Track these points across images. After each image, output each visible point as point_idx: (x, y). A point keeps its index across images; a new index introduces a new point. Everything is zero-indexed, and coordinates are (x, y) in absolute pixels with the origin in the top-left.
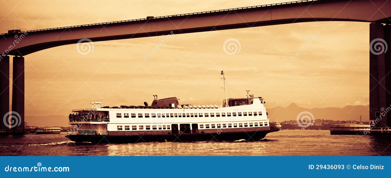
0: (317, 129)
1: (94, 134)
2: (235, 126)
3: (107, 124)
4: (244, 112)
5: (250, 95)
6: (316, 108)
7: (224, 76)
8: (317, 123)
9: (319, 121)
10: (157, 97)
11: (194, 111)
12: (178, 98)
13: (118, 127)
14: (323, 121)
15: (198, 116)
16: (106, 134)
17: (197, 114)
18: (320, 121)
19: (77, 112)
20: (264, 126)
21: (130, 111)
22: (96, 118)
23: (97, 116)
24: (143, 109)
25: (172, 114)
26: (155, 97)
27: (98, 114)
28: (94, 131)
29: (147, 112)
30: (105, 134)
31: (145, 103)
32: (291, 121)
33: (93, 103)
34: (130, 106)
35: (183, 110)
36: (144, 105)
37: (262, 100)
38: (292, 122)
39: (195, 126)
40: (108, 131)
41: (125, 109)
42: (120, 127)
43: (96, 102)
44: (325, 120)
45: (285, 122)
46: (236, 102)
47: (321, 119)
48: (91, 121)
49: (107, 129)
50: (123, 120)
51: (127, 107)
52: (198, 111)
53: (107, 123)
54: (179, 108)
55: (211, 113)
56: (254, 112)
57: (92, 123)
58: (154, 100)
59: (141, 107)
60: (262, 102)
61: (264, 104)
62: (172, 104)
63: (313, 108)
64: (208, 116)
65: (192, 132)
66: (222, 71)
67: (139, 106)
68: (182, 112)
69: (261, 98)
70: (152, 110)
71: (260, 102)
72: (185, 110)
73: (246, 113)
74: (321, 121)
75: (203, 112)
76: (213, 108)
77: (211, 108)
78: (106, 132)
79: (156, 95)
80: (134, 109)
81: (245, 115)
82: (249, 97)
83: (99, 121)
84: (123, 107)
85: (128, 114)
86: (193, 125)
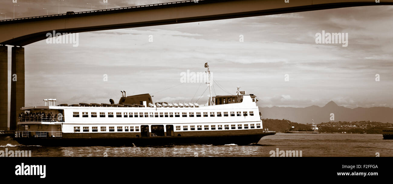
0: (362, 133)
1: (46, 136)
2: (219, 128)
3: (62, 125)
4: (231, 112)
5: (240, 92)
6: (359, 107)
7: (208, 69)
8: (361, 125)
9: (363, 123)
10: (125, 94)
11: (168, 110)
12: (151, 95)
13: (75, 128)
14: (369, 123)
15: (174, 116)
16: (61, 136)
17: (172, 113)
18: (365, 124)
19: (28, 110)
20: (256, 128)
21: (90, 110)
22: (49, 117)
23: (49, 115)
24: (107, 108)
25: (141, 113)
26: (123, 94)
27: (51, 113)
28: (46, 133)
29: (111, 111)
30: (59, 136)
31: (111, 101)
32: (329, 123)
33: (47, 100)
34: (91, 104)
35: (156, 109)
36: (110, 103)
37: (254, 97)
38: (331, 124)
39: (170, 127)
40: (62, 133)
41: (84, 107)
42: (77, 129)
43: (50, 99)
44: (371, 121)
45: (322, 123)
46: (224, 100)
47: (367, 120)
48: (43, 121)
49: (61, 130)
50: (81, 120)
51: (87, 105)
52: (174, 110)
53: (61, 123)
54: (151, 107)
55: (190, 113)
56: (244, 112)
57: (43, 123)
58: (122, 97)
59: (104, 105)
60: (254, 101)
61: (256, 102)
62: (143, 102)
63: (357, 107)
64: (186, 116)
65: (165, 135)
66: (206, 64)
67: (102, 104)
68: (154, 111)
69: (253, 95)
70: (117, 108)
71: (251, 99)
72: (158, 108)
73: (234, 112)
74: (367, 123)
75: (181, 111)
76: (192, 107)
77: (190, 106)
78: (61, 134)
79: (124, 91)
80: (96, 108)
81: (233, 115)
82: (240, 94)
83: (52, 122)
84: (82, 105)
85: (87, 113)
86: (167, 126)
